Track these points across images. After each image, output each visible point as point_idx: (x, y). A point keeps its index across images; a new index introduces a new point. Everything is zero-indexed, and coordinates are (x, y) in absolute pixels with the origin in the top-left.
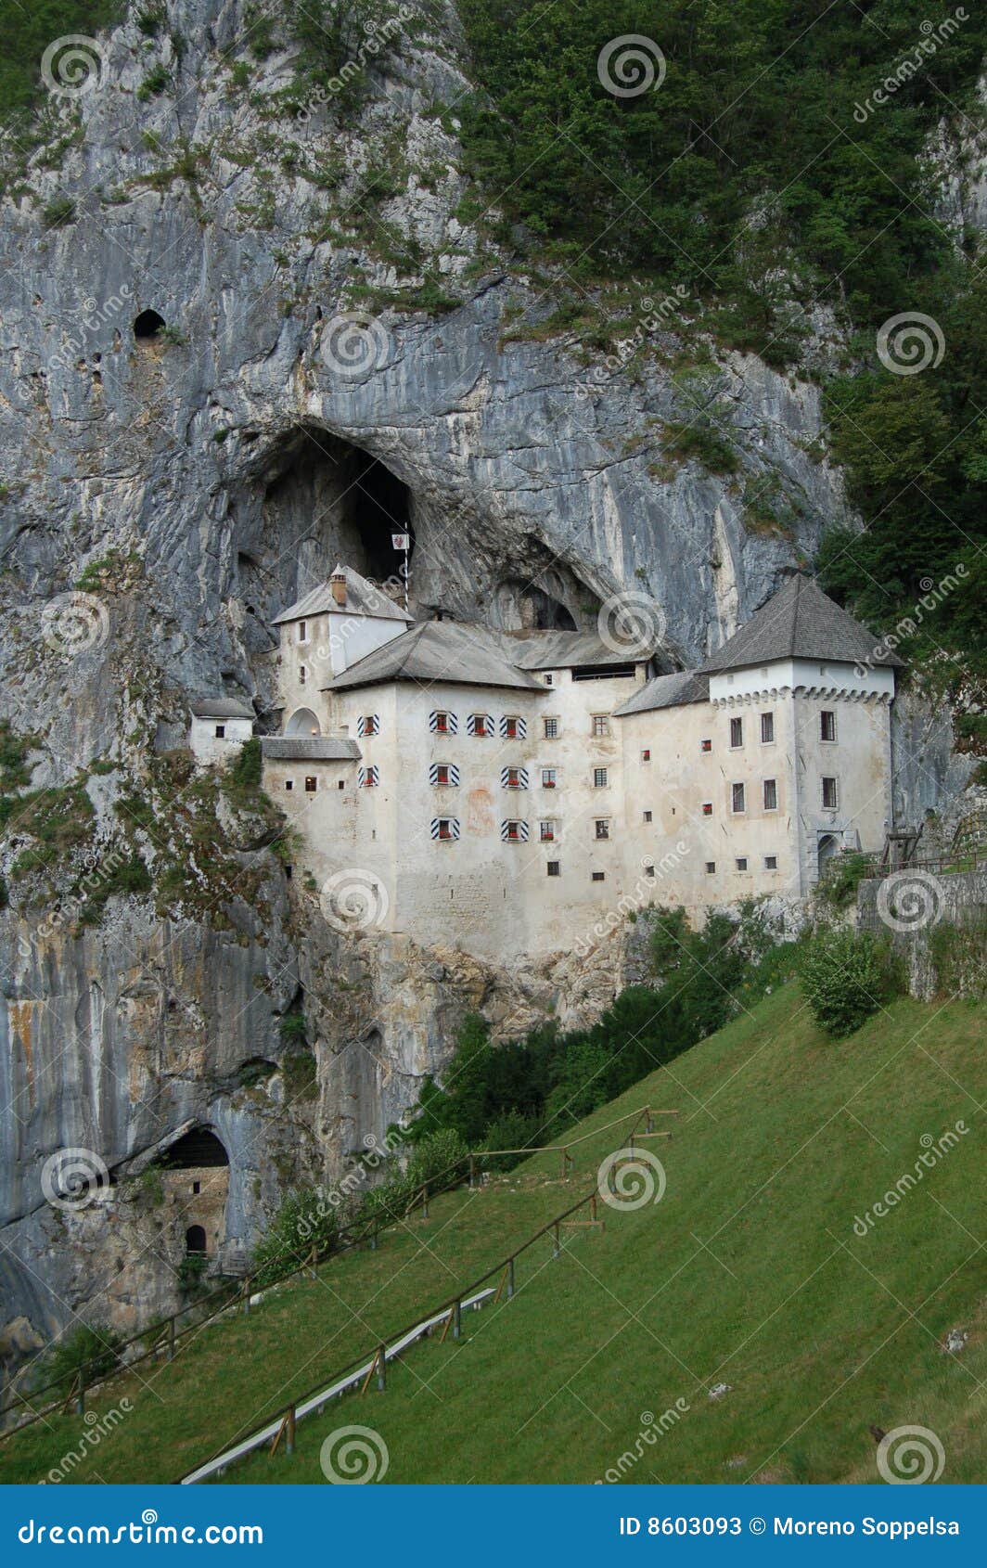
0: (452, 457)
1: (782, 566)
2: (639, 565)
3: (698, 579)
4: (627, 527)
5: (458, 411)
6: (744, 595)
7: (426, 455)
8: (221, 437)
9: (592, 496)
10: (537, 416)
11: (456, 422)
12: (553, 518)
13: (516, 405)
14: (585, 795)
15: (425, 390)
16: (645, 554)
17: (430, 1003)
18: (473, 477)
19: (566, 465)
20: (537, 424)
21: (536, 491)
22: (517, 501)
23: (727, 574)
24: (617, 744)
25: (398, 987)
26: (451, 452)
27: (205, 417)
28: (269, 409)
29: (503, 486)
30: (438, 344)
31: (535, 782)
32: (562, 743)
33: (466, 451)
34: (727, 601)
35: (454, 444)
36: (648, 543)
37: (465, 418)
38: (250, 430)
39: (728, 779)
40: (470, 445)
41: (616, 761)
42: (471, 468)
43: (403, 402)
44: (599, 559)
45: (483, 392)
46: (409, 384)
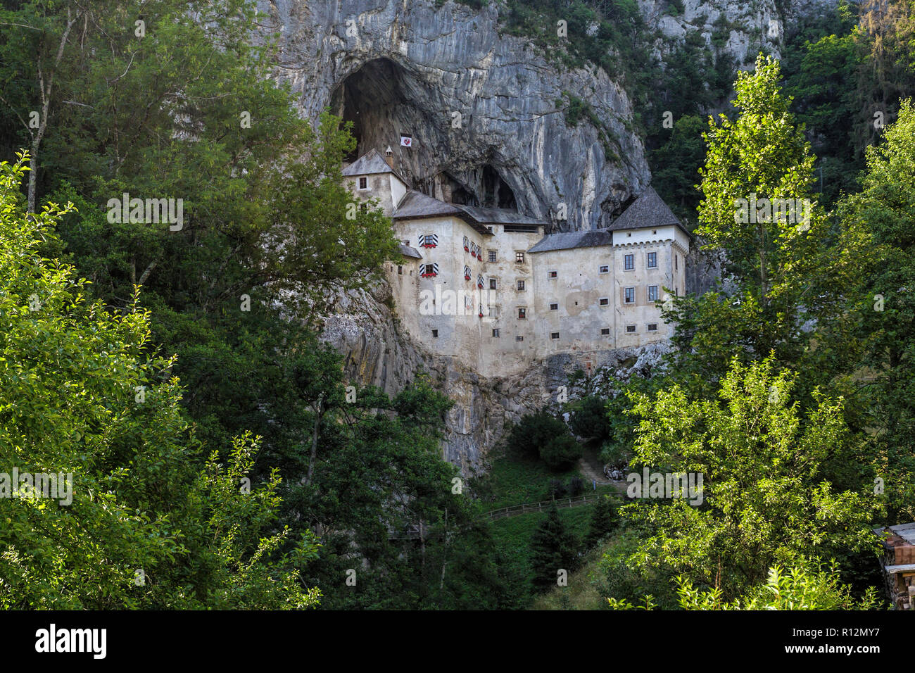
0: (467, 94)
1: (616, 183)
2: (552, 172)
3: (577, 184)
4: (548, 150)
5: (475, 68)
6: (598, 196)
7: (453, 90)
8: (333, 55)
9: (535, 130)
10: (514, 80)
11: (475, 74)
12: (514, 139)
13: (505, 71)
14: (513, 294)
15: (465, 51)
16: (554, 166)
17: (471, 395)
18: (475, 107)
19: (524, 110)
20: (513, 84)
21: (506, 121)
22: (495, 126)
23: (591, 183)
24: (530, 268)
25: (457, 385)
26: (467, 90)
27: (328, 40)
28: (370, 44)
29: (491, 116)
30: (475, 26)
31: (487, 285)
32: (499, 265)
33: (475, 91)
34: (588, 198)
35: (470, 87)
36: (557, 159)
37: (480, 73)
38: (352, 54)
39: (622, 286)
40: (478, 89)
41: (529, 277)
42: (475, 102)
43: (452, 56)
44: (532, 165)
45: (490, 60)
46: (457, 47)
